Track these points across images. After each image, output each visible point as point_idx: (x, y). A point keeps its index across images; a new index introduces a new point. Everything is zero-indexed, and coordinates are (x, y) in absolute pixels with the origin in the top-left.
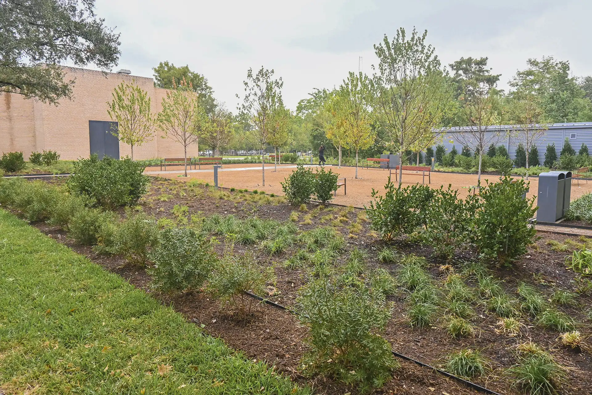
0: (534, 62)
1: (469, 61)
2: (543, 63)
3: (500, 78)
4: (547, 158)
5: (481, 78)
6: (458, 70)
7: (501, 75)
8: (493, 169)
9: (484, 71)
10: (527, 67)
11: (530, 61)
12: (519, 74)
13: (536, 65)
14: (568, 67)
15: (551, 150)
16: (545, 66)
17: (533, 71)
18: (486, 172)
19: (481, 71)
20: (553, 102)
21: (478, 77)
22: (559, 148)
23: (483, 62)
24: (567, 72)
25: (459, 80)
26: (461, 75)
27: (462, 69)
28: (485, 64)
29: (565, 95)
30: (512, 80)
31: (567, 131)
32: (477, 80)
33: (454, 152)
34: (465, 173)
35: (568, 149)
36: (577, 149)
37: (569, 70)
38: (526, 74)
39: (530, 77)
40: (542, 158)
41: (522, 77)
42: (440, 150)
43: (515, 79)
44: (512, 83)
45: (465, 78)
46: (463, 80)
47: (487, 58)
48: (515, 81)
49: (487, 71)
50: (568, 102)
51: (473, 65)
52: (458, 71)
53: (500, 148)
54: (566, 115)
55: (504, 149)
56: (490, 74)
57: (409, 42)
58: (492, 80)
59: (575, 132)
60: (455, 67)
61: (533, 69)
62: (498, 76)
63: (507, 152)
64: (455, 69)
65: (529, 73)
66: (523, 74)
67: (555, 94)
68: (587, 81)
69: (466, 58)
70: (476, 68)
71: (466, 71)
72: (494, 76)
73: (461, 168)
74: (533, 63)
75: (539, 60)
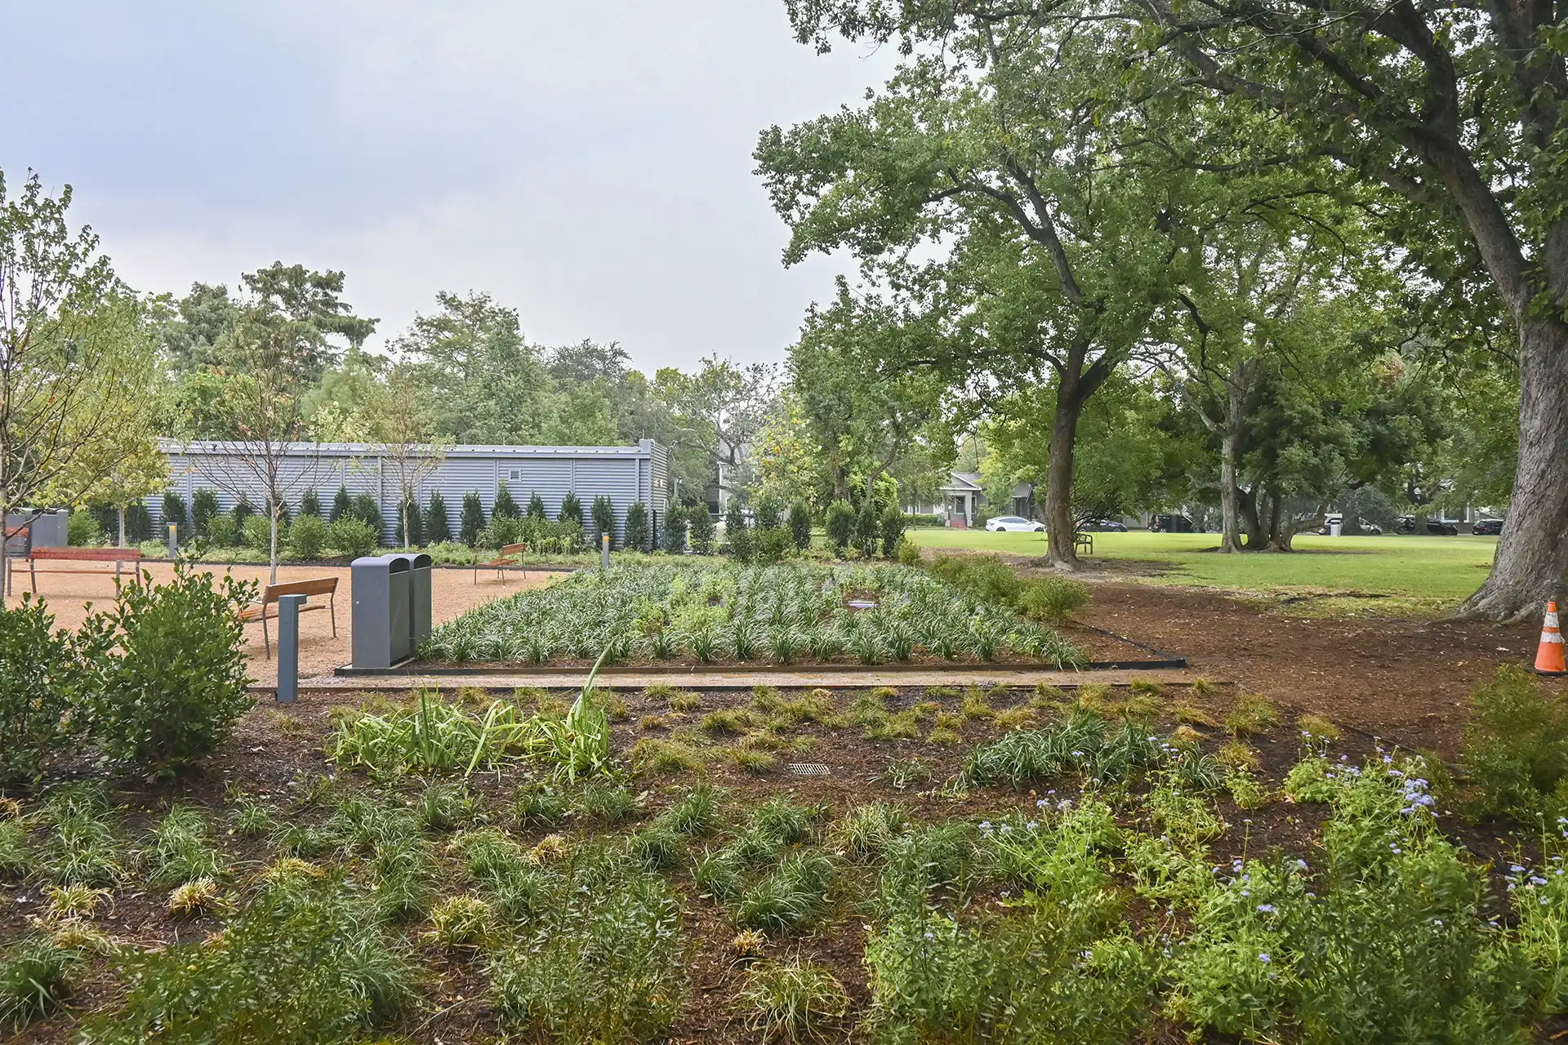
0: (453, 299)
1: (297, 275)
2: (472, 306)
3: (376, 326)
4: (465, 523)
5: (328, 320)
6: (267, 291)
7: (378, 320)
8: (336, 553)
9: (336, 305)
10: (439, 311)
11: (443, 296)
12: (421, 323)
13: (457, 308)
14: (516, 323)
15: (472, 505)
16: (475, 312)
17: (450, 321)
18: (316, 558)
19: (329, 303)
20: (491, 395)
21: (321, 317)
22: (489, 502)
23: (332, 282)
24: (515, 332)
25: (272, 318)
26: (275, 307)
27: (279, 292)
28: (339, 289)
29: (512, 382)
30: (406, 335)
31: (505, 464)
32: (320, 325)
33: (244, 510)
34: (261, 565)
35: (506, 505)
36: (523, 501)
37: (518, 328)
38: (435, 326)
39: (446, 333)
40: (457, 525)
41: (429, 331)
42: (206, 503)
43: (413, 335)
44: (406, 342)
45: (288, 317)
46: (283, 320)
47: (342, 275)
48: (412, 339)
49: (345, 307)
50: (520, 400)
51: (308, 286)
52: (268, 296)
53: (361, 499)
54: (517, 428)
55: (371, 503)
56: (352, 315)
57: (18, 206)
58: (356, 331)
59: (518, 467)
60: (260, 285)
61: (452, 318)
62: (372, 322)
63: (379, 509)
64: (259, 290)
65: (443, 325)
66: (430, 324)
67: (493, 380)
68: (563, 357)
69: (287, 265)
70: (316, 294)
71: (289, 297)
72: (361, 322)
73: (255, 552)
74: (452, 303)
75: (464, 298)
